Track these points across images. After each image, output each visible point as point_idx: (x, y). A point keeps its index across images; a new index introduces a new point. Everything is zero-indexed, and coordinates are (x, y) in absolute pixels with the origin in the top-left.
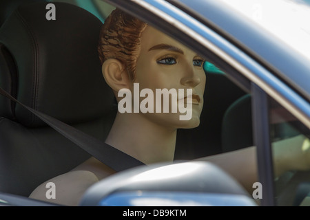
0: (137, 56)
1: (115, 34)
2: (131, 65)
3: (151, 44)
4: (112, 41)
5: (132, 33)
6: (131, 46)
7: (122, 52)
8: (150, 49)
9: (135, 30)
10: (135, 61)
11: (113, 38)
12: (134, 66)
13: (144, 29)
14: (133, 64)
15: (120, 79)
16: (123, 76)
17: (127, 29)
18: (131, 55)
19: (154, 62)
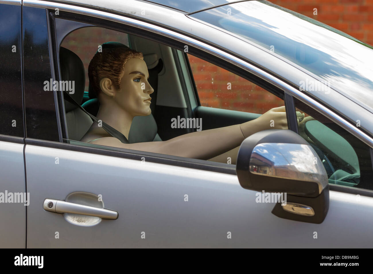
0: (122, 77)
1: (108, 65)
2: (117, 81)
3: (130, 71)
4: (105, 68)
5: (119, 64)
6: (119, 72)
7: (112, 74)
8: (130, 74)
9: (121, 63)
10: (120, 79)
11: (106, 67)
12: (119, 82)
13: (125, 62)
14: (119, 81)
15: (110, 88)
16: (112, 87)
17: (116, 62)
18: (118, 76)
19: (132, 81)
